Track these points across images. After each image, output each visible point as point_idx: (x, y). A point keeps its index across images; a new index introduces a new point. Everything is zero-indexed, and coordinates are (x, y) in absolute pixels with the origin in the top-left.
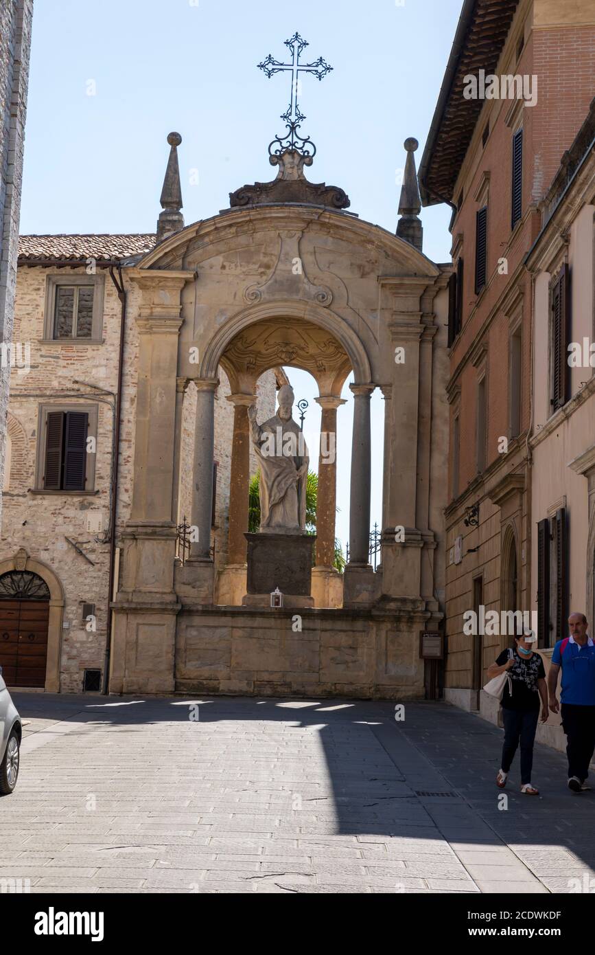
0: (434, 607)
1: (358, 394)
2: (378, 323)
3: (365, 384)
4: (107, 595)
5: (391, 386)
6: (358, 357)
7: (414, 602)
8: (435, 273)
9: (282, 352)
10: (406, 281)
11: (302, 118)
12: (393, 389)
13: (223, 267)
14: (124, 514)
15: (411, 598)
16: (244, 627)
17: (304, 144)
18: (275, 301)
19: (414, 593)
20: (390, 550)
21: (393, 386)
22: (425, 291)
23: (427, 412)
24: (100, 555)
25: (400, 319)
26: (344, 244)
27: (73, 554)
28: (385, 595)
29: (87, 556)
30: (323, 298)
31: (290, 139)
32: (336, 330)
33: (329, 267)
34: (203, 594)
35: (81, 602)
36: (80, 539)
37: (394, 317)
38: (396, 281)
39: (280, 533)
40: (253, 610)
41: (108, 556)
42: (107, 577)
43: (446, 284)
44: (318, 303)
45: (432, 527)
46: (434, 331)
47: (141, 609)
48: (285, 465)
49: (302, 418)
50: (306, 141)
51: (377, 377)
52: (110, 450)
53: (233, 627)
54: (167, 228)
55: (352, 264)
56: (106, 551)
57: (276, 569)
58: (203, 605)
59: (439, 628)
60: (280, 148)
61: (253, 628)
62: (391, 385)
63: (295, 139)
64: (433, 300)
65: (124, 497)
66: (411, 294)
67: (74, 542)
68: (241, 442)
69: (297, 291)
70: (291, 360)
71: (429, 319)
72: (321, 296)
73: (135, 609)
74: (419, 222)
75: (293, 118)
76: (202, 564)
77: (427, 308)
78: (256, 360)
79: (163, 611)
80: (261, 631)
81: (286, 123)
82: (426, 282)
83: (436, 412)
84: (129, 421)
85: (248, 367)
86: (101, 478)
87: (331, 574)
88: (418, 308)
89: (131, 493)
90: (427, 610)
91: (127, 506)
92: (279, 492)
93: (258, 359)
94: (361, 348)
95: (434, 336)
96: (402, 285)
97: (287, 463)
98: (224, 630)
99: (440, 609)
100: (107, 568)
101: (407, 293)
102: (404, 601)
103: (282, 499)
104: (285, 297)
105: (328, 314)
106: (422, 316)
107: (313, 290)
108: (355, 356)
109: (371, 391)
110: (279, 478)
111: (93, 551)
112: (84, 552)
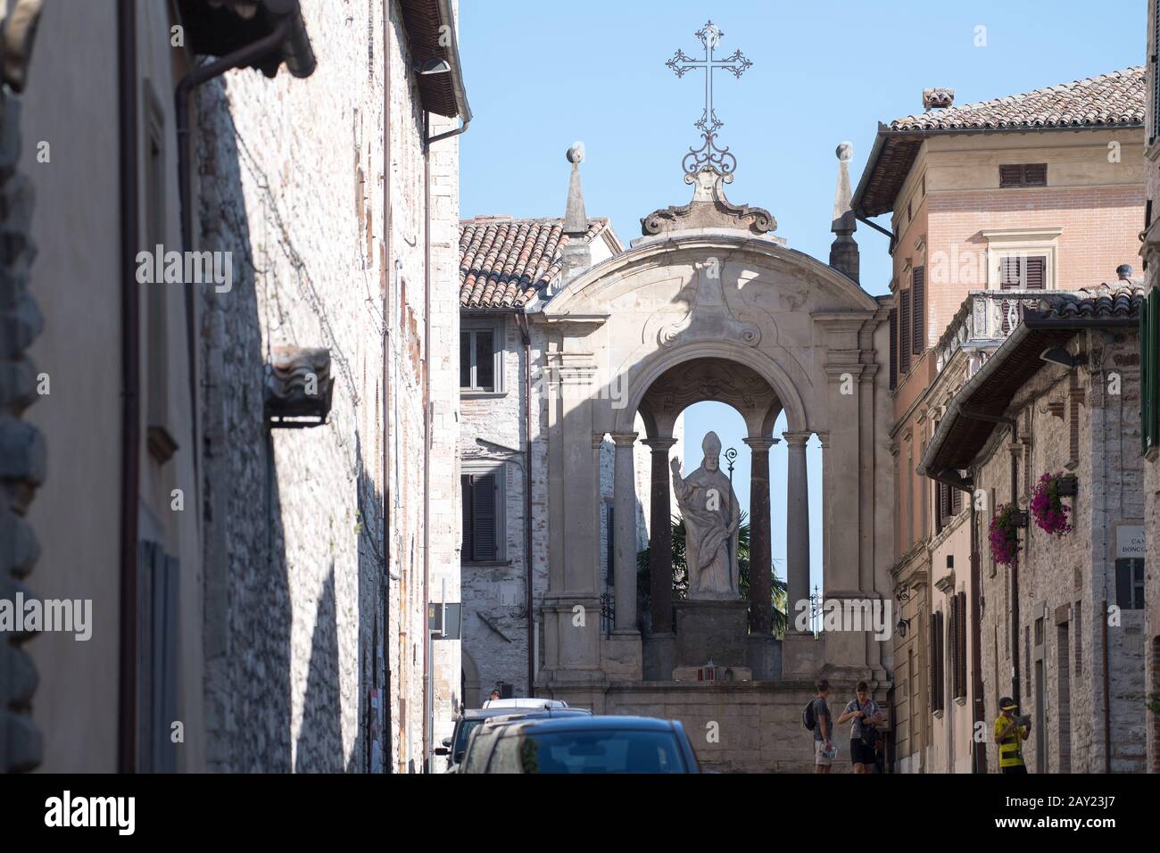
0: (881, 676)
1: (791, 443)
2: (811, 362)
3: (800, 433)
4: (526, 674)
6: (791, 402)
7: (859, 671)
8: (874, 307)
10: (842, 317)
11: (719, 124)
12: (831, 437)
13: (638, 304)
14: (540, 585)
15: (856, 666)
16: (678, 704)
17: (722, 156)
18: (697, 342)
19: (859, 662)
21: (831, 435)
22: (863, 326)
23: (868, 461)
24: (517, 632)
25: (836, 358)
26: (771, 273)
27: (487, 631)
28: (829, 665)
29: (503, 633)
30: (750, 337)
31: (706, 151)
32: (765, 372)
33: (755, 301)
34: (632, 670)
35: (498, 683)
36: (495, 614)
37: (830, 356)
38: (830, 318)
39: (712, 599)
40: (686, 685)
41: (525, 632)
42: (526, 655)
43: (886, 318)
44: (745, 342)
45: (878, 589)
46: (875, 370)
47: (568, 688)
48: (713, 523)
49: (731, 469)
50: (724, 153)
51: (812, 424)
52: (521, 514)
53: (665, 704)
54: (573, 263)
55: (781, 296)
56: (524, 626)
57: (708, 639)
58: (633, 682)
59: (888, 699)
60: (695, 163)
61: (686, 704)
62: (827, 433)
63: (713, 151)
64: (873, 333)
65: (539, 566)
66: (848, 329)
67: (487, 618)
68: (660, 493)
69: (721, 329)
70: (714, 394)
71: (867, 357)
72: (747, 335)
73: (562, 688)
74: (855, 245)
75: (709, 125)
76: (630, 637)
77: (866, 343)
78: (674, 397)
79: (591, 689)
80: (696, 706)
81: (701, 131)
82: (864, 317)
83: (878, 460)
84: (541, 482)
85: (665, 406)
86: (514, 546)
87: (769, 641)
88: (855, 345)
89: (546, 561)
90: (873, 679)
91: (543, 576)
92: (708, 553)
93: (676, 396)
94: (793, 391)
95: (875, 375)
96: (836, 321)
97: (716, 520)
98: (657, 707)
99: (888, 678)
100: (524, 645)
101: (843, 329)
102: (848, 670)
103: (712, 561)
104: (709, 337)
105: (756, 354)
106: (861, 354)
107: (738, 329)
108: (787, 400)
109: (807, 439)
110: (707, 539)
111: (508, 627)
112: (499, 628)
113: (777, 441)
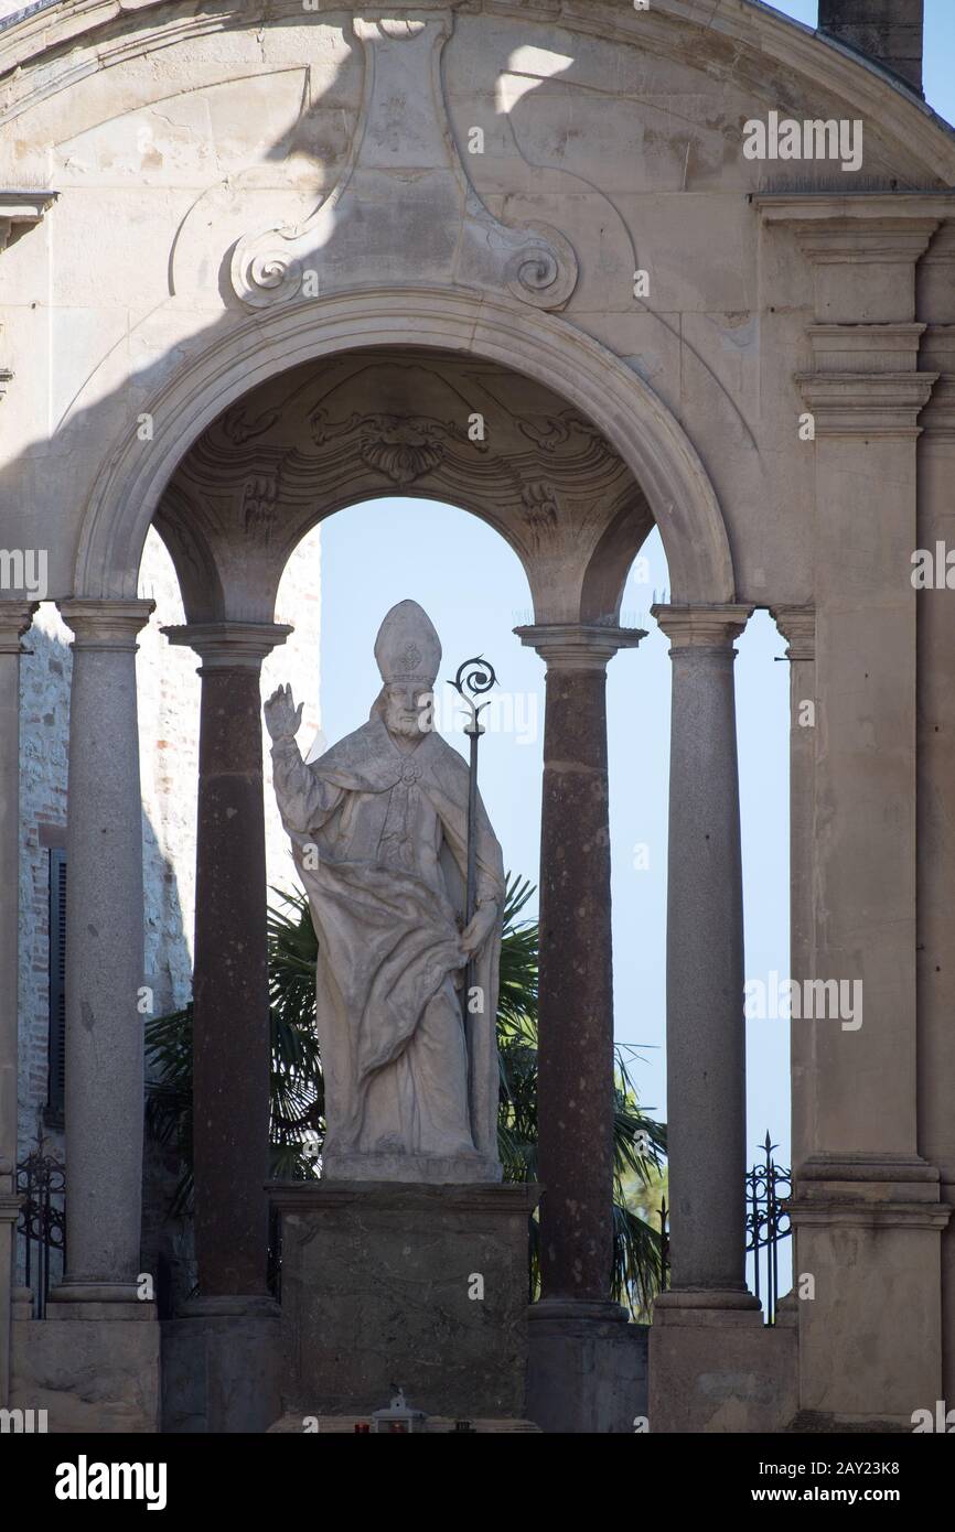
1: (685, 642)
3: (713, 607)
5: (813, 613)
6: (679, 497)
9: (383, 445)
10: (859, 211)
12: (820, 622)
13: (154, 159)
18: (357, 292)
20: (823, 1240)
21: (819, 615)
22: (932, 241)
25: (840, 351)
26: (617, 56)
28: (812, 1413)
30: (540, 276)
32: (594, 397)
33: (560, 152)
37: (818, 343)
38: (821, 211)
39: (405, 1178)
44: (523, 294)
48: (412, 914)
49: (475, 735)
51: (755, 578)
55: (649, 136)
57: (393, 1318)
62: (807, 608)
66: (882, 252)
68: (231, 812)
69: (442, 250)
70: (419, 476)
71: (947, 351)
72: (533, 270)
76: (114, 1309)
78: (279, 480)
82: (938, 210)
85: (249, 513)
87: (604, 1329)
88: (906, 305)
92: (392, 1020)
93: (286, 477)
94: (688, 465)
96: (843, 221)
97: (420, 907)
101: (863, 252)
103: (405, 1047)
104: (398, 276)
105: (563, 335)
106: (923, 338)
107: (501, 246)
108: (671, 498)
109: (737, 629)
110: (392, 970)
113: (634, 637)
